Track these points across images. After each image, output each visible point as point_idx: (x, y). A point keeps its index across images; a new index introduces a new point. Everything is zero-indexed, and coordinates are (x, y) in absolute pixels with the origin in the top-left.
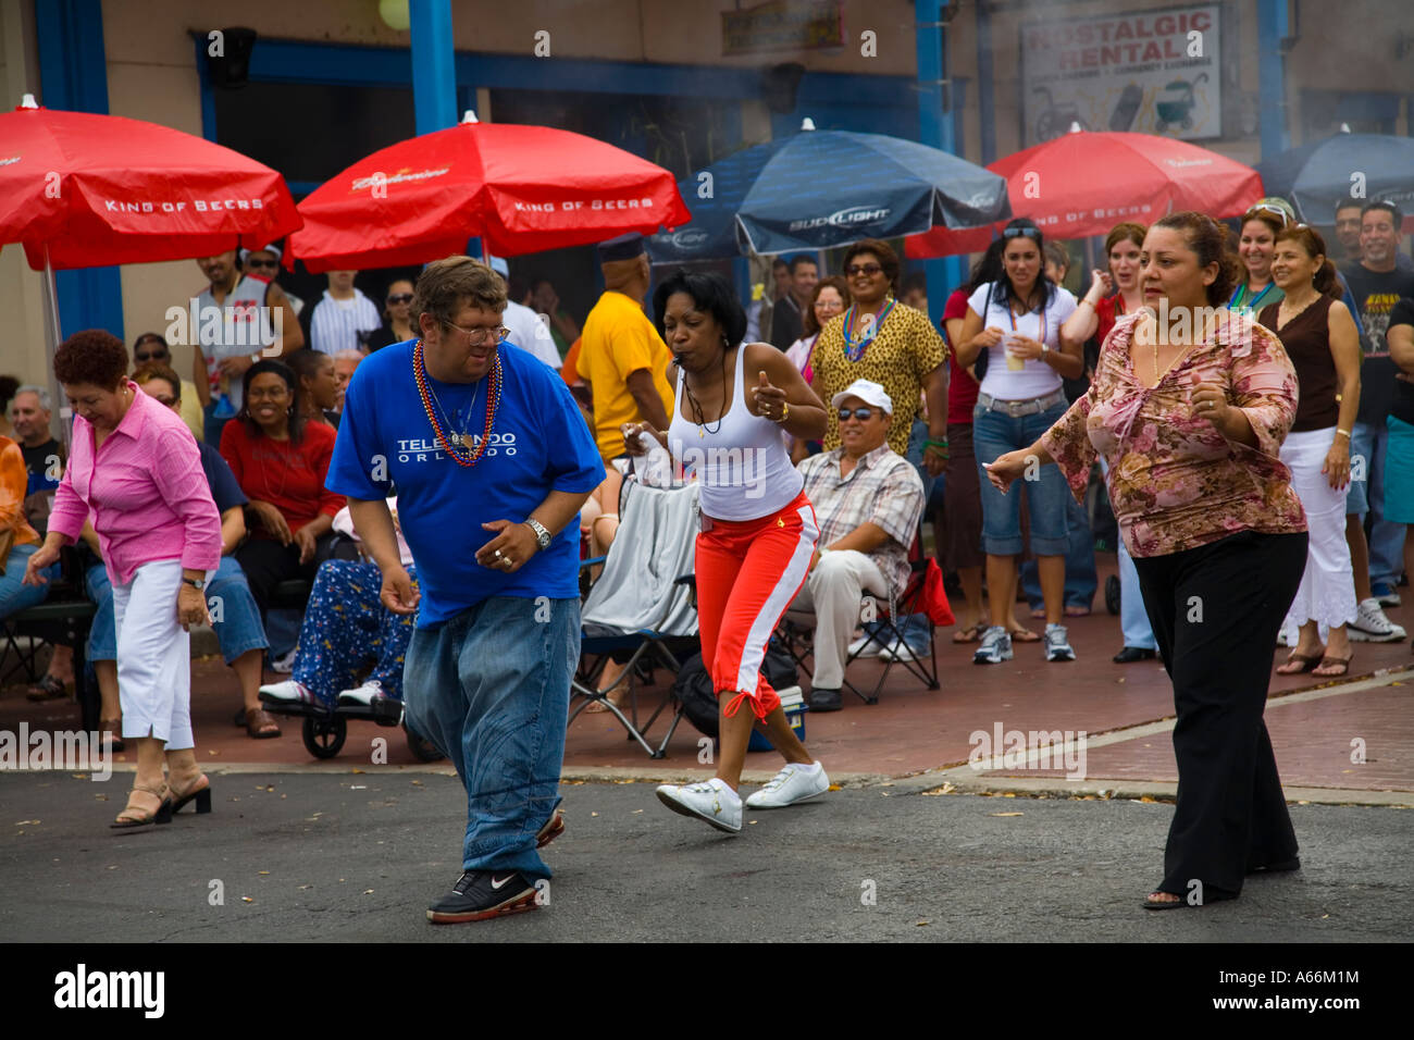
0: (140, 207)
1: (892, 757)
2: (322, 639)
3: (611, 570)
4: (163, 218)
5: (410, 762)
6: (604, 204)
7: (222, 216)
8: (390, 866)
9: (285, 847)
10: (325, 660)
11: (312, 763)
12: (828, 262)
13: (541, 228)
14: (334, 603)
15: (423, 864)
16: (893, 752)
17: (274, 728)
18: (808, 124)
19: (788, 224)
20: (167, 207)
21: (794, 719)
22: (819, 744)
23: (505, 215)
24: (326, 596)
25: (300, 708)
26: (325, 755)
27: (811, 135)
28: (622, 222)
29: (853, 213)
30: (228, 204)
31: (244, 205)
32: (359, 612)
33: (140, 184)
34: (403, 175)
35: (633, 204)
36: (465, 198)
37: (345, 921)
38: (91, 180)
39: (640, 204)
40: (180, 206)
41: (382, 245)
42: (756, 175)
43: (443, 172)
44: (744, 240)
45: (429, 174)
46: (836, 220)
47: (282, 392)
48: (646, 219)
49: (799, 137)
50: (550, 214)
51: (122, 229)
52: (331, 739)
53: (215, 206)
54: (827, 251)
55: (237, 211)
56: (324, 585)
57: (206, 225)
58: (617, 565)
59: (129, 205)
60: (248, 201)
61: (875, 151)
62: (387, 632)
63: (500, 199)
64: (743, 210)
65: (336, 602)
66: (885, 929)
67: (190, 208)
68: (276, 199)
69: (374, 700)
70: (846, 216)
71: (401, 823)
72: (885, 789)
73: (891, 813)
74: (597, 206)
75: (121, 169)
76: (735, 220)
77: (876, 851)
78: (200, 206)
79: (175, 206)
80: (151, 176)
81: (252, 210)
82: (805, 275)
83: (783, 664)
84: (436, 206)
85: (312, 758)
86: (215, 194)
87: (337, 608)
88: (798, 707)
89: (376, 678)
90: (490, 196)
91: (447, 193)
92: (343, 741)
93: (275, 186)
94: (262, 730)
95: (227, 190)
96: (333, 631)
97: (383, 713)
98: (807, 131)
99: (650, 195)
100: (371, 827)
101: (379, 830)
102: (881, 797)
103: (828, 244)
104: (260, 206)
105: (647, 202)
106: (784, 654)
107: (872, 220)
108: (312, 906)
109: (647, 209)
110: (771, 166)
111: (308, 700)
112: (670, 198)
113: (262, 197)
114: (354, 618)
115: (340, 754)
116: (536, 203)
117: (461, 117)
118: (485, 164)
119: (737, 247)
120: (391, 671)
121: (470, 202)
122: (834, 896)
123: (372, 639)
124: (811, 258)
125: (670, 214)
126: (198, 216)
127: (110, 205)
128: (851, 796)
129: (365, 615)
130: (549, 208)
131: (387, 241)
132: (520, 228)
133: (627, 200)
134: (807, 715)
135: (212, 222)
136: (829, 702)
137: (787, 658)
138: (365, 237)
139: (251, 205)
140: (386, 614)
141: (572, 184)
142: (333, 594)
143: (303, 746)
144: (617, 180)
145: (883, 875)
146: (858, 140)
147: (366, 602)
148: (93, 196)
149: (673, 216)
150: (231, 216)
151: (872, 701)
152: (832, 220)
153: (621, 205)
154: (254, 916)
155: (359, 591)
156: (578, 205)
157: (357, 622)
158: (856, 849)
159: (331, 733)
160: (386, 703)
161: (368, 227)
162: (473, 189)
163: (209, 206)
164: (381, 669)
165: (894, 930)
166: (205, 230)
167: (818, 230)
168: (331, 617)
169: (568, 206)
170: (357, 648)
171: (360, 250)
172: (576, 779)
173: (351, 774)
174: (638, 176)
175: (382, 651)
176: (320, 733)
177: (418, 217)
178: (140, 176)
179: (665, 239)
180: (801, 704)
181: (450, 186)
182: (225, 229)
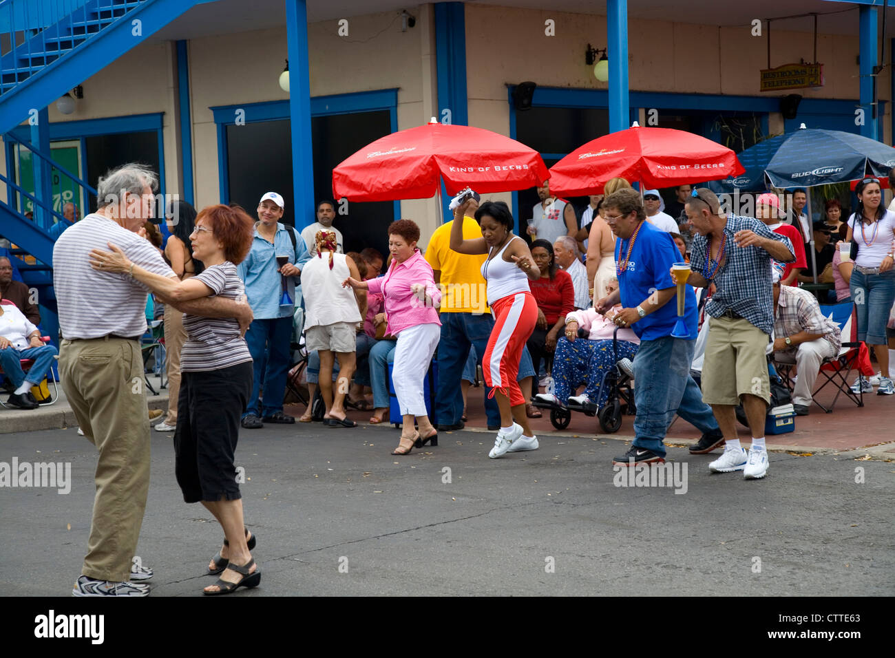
0: (467, 169)
1: (839, 441)
2: (562, 375)
3: (698, 345)
4: (478, 175)
5: (601, 433)
6: (700, 166)
7: (508, 172)
8: (591, 483)
9: (542, 471)
10: (565, 384)
11: (554, 431)
12: (811, 193)
13: (671, 177)
14: (566, 358)
15: (607, 483)
16: (838, 438)
17: (539, 413)
18: (803, 126)
19: (791, 175)
20: (481, 169)
21: (789, 420)
22: (802, 432)
23: (652, 170)
24: (562, 354)
25: (549, 405)
26: (561, 428)
27: (804, 131)
28: (709, 174)
29: (824, 169)
30: (510, 167)
31: (519, 167)
32: (577, 361)
33: (466, 159)
34: (603, 152)
35: (715, 166)
36: (632, 164)
37: (571, 509)
38: (442, 158)
39: (718, 166)
40: (487, 169)
41: (593, 185)
42: (775, 151)
43: (622, 150)
44: (768, 181)
45: (615, 152)
46: (815, 172)
47: (546, 256)
48: (721, 173)
49: (798, 132)
50: (674, 170)
51: (456, 180)
52: (564, 420)
53: (504, 168)
54: (811, 188)
55: (515, 170)
56: (560, 349)
57: (499, 177)
58: (702, 342)
59: (462, 169)
60: (522, 166)
61: (837, 139)
62: (591, 372)
63: (650, 164)
64: (767, 169)
65: (567, 357)
66: (835, 528)
67: (492, 170)
68: (536, 165)
69: (584, 403)
70: (820, 171)
71: (596, 463)
72: (835, 456)
73: (838, 469)
74: (697, 167)
75: (459, 152)
76: (764, 173)
77: (831, 487)
78: (497, 168)
79: (485, 169)
80: (473, 155)
81: (523, 170)
82: (799, 198)
83: (784, 393)
84: (618, 167)
85: (555, 429)
86: (505, 163)
87: (567, 360)
88: (791, 414)
89: (586, 393)
90: (644, 162)
91: (624, 161)
92: (570, 421)
93: (536, 158)
94: (534, 414)
95: (511, 160)
96: (567, 371)
97: (588, 409)
98: (802, 129)
99: (724, 162)
100: (582, 464)
101: (586, 466)
102: (833, 461)
103: (811, 184)
104: (527, 168)
105: (722, 165)
106: (785, 388)
107: (834, 173)
108: (555, 501)
109: (722, 168)
110: (784, 146)
111: (558, 403)
112: (733, 163)
113: (528, 164)
114: (575, 364)
115: (568, 427)
116: (667, 165)
117: (631, 124)
118: (642, 147)
119: (764, 185)
120: (593, 390)
121: (634, 165)
122: (809, 509)
123: (584, 374)
124: (802, 191)
125: (733, 171)
126: (496, 173)
127: (452, 169)
128: (818, 459)
129: (580, 363)
130: (674, 168)
131: (594, 184)
132: (660, 176)
133: (712, 164)
134: (796, 418)
135: (502, 176)
136: (802, 411)
137: (786, 390)
138: (584, 182)
139: (523, 167)
140: (591, 363)
141: (683, 156)
142: (565, 353)
143: (550, 422)
144: (707, 154)
145: (834, 500)
146: (828, 134)
147: (581, 357)
148: (444, 165)
149: (735, 171)
150: (512, 172)
151: (829, 412)
152: (813, 173)
153: (708, 166)
154: (529, 504)
155: (577, 351)
156: (687, 167)
157: (576, 366)
158: (821, 486)
159: (564, 417)
160: (590, 404)
161: (585, 177)
162: (636, 159)
163: (501, 168)
164: (588, 389)
165: (839, 528)
166: (499, 180)
167: (806, 177)
168: (565, 364)
169: (683, 167)
170: (576, 378)
171: (582, 188)
172: (680, 445)
173: (573, 437)
174: (717, 152)
175: (589, 381)
176: (558, 417)
177: (610, 172)
178: (467, 155)
179: (729, 182)
180: (793, 413)
181: (626, 158)
182: (509, 179)
